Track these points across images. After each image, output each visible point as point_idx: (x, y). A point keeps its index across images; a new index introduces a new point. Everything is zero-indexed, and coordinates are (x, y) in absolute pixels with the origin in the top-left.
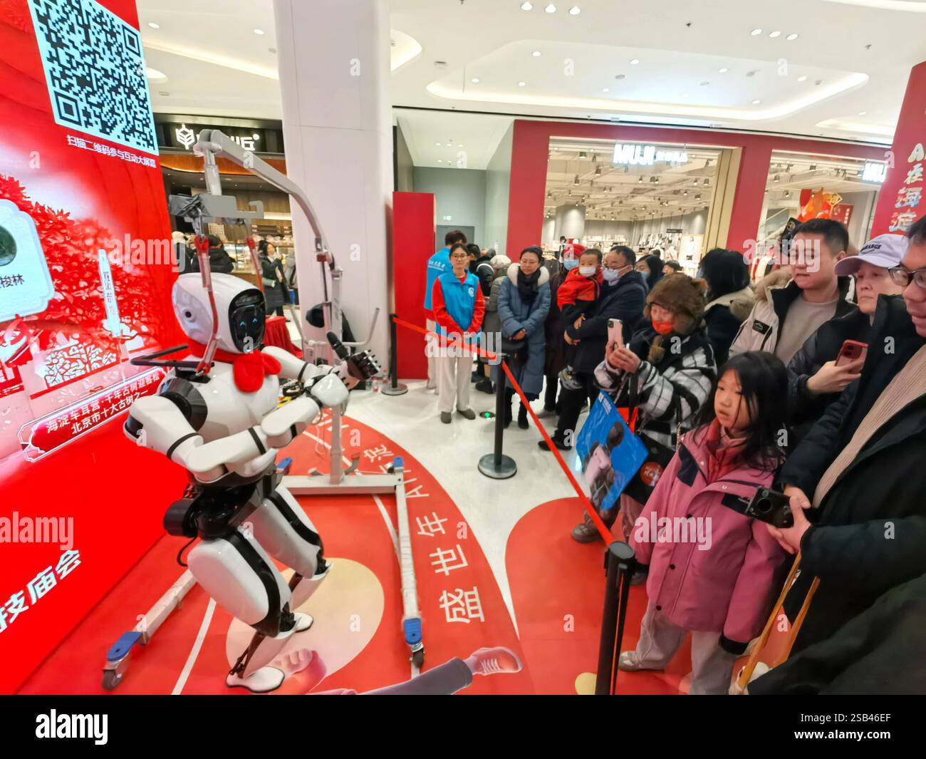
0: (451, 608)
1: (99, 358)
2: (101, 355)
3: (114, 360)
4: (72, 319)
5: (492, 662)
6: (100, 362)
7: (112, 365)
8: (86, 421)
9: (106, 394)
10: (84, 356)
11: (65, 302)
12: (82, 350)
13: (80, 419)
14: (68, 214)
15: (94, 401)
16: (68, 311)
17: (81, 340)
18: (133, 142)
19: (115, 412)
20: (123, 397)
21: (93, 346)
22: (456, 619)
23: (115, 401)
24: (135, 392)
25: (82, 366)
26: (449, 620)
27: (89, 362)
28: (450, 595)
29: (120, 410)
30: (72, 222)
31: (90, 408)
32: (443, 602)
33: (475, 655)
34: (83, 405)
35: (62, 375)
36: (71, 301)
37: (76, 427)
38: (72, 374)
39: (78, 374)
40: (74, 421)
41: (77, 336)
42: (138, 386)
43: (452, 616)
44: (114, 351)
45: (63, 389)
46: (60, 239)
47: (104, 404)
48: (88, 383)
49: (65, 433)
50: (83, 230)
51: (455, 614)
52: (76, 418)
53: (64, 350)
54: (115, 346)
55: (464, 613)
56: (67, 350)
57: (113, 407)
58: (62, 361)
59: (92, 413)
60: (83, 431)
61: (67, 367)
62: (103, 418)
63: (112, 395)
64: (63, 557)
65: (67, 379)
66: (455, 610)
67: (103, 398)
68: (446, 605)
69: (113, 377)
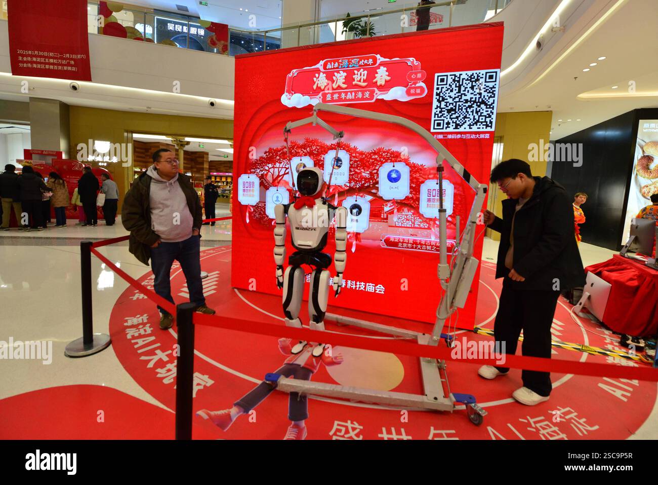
0: (347, 427)
1: (419, 223)
2: (421, 222)
3: (426, 227)
4: (413, 205)
5: (294, 435)
6: (419, 225)
7: (424, 228)
8: (405, 245)
9: (418, 239)
10: (413, 220)
11: (412, 198)
12: (413, 218)
13: (403, 243)
14: (424, 166)
15: (411, 238)
16: (412, 201)
17: (414, 214)
18: (475, 129)
19: (419, 249)
20: (425, 245)
21: (418, 218)
22: (335, 427)
23: (420, 244)
24: (433, 245)
25: (411, 223)
26: (336, 423)
27: (414, 223)
28: (357, 431)
29: (422, 249)
30: (426, 168)
31: (408, 241)
32: (352, 423)
33: (304, 428)
34: (406, 238)
35: (402, 223)
36: (415, 198)
37: (400, 245)
38: (405, 225)
39: (408, 226)
40: (400, 242)
41: (412, 211)
42: (436, 244)
43: (338, 425)
44: (427, 223)
45: (400, 229)
46: (418, 175)
47: (415, 242)
48: (411, 231)
49: (395, 244)
50: (430, 172)
51: (339, 427)
52: (401, 241)
53: (406, 215)
54: (429, 221)
55: (338, 433)
56: (407, 215)
57: (419, 246)
58: (403, 218)
59: (408, 243)
60: (402, 248)
61: (405, 221)
62: (412, 248)
63: (420, 241)
64: (379, 285)
65: (403, 226)
66: (344, 429)
67: (416, 240)
68: (349, 424)
69: (423, 234)
